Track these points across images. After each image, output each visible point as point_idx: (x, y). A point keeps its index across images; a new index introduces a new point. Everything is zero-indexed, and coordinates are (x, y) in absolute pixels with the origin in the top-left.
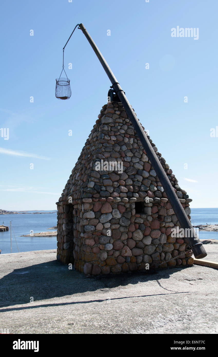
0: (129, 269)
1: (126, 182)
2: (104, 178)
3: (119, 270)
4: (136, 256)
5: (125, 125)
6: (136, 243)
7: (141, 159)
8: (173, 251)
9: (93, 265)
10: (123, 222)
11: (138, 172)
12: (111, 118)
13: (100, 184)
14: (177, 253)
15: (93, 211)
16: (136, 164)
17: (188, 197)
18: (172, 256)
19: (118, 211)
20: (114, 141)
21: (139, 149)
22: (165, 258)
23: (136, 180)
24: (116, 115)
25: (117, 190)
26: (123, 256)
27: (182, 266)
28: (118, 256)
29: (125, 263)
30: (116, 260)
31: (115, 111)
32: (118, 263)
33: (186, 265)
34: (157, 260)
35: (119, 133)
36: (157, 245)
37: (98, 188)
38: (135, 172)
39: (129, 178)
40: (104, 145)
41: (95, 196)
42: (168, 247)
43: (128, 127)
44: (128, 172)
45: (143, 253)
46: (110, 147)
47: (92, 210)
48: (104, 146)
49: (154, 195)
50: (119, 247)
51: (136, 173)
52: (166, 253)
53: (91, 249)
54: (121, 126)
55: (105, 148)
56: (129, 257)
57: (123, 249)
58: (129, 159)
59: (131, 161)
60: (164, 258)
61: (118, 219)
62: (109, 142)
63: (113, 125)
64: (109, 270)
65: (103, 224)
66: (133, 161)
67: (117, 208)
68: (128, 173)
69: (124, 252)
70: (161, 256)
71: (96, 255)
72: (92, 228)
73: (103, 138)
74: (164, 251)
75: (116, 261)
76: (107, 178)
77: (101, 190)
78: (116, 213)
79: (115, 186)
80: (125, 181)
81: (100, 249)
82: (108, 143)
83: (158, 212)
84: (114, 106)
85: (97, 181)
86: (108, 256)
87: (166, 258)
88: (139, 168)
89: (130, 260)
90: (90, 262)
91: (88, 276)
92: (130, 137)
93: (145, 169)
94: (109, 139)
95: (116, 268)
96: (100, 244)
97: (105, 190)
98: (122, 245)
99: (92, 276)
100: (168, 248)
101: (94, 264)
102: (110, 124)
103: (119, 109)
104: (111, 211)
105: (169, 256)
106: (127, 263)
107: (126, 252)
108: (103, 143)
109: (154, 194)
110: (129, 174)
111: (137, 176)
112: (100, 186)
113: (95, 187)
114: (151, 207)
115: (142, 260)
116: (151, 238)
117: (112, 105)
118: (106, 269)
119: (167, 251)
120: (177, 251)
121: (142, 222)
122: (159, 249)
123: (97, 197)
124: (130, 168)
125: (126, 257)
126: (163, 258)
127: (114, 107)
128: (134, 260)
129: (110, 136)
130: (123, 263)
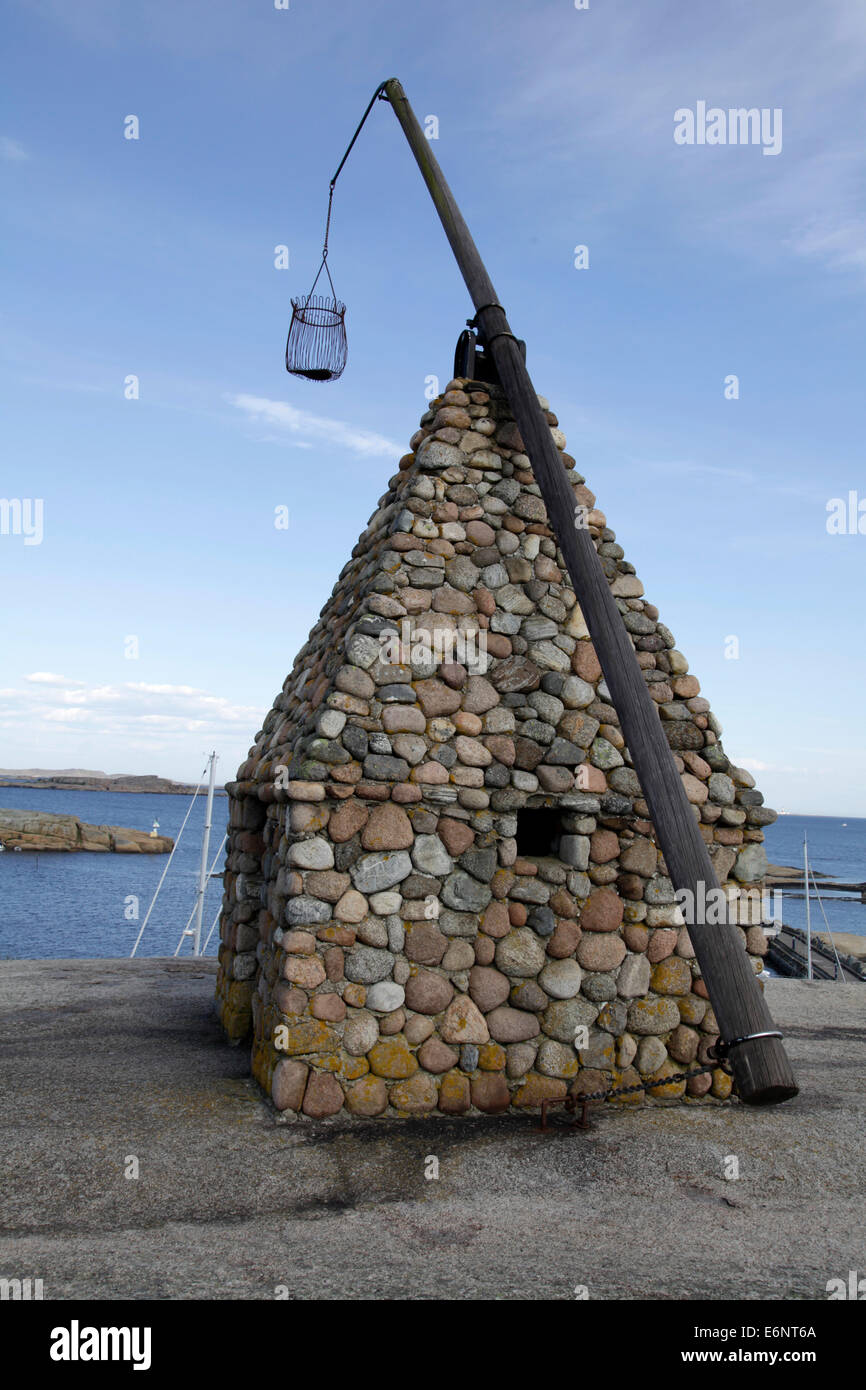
0: (471, 1099)
1: (488, 720)
2: (392, 699)
3: (427, 1100)
4: (505, 1044)
5: (513, 480)
6: (512, 988)
7: (563, 624)
8: (675, 1031)
9: (311, 1070)
10: (457, 895)
11: (547, 683)
12: (453, 449)
13: (369, 724)
14: (692, 1040)
15: (330, 839)
16: (541, 648)
17: (763, 802)
18: (669, 1053)
19: (440, 843)
20: (453, 542)
21: (560, 584)
22: (635, 1058)
23: (535, 714)
24: (475, 435)
25: (441, 754)
26: (448, 1040)
27: (712, 1099)
28: (427, 1039)
29: (453, 1071)
30: (417, 1055)
31: (476, 418)
32: (423, 1067)
33: (729, 1097)
34: (598, 1066)
35: (480, 512)
36: (604, 1004)
37: (358, 739)
38: (533, 679)
39: (504, 707)
40: (409, 557)
41: (339, 773)
42: (651, 1014)
43: (523, 491)
44: (500, 680)
45: (537, 1032)
46: (432, 569)
47: (326, 832)
48: (410, 564)
49: (609, 787)
50: (432, 999)
51: (537, 685)
52: (642, 1036)
53: (308, 1001)
54: (494, 483)
55: (412, 571)
56: (474, 1044)
57: (450, 1010)
58: (510, 624)
59: (521, 632)
60: (631, 1059)
61: (438, 878)
62: (435, 545)
63: (459, 477)
64: (380, 1099)
65: (368, 895)
66: (528, 633)
67: (437, 830)
68: (501, 683)
69: (455, 1025)
70: (617, 1049)
71: (327, 1029)
72: (317, 910)
73: (407, 529)
74: (636, 1027)
75: (414, 1059)
76: (403, 699)
77: (371, 751)
78: (428, 853)
79: (439, 737)
80: (482, 714)
81: (348, 1005)
82: (429, 551)
83: (618, 859)
84: (471, 398)
85: (358, 711)
86: (381, 1033)
87: (643, 1060)
88: (553, 663)
89: (476, 1059)
90: (298, 1058)
91: (284, 1119)
92: (528, 532)
93: (580, 668)
94: (435, 532)
95: (411, 1091)
96: (348, 983)
97: (390, 750)
98: (445, 990)
99: (305, 1118)
100: (651, 1018)
101: (315, 1068)
102: (445, 474)
103: (490, 412)
104: (406, 842)
105: (656, 1054)
106: (464, 1071)
107: (462, 1023)
108: (407, 551)
109: (609, 781)
110: (503, 685)
111: (539, 698)
112: (368, 731)
113: (345, 736)
114: (590, 836)
115: (532, 1062)
116: (582, 967)
117: (463, 394)
118: (369, 1093)
119: (646, 1030)
120: (692, 1034)
121: (544, 900)
122: (614, 1020)
123: (349, 779)
124: (514, 662)
125: (461, 1044)
126: (626, 1060)
127: (472, 402)
128: (497, 1060)
129: (438, 521)
130: (445, 1071)
